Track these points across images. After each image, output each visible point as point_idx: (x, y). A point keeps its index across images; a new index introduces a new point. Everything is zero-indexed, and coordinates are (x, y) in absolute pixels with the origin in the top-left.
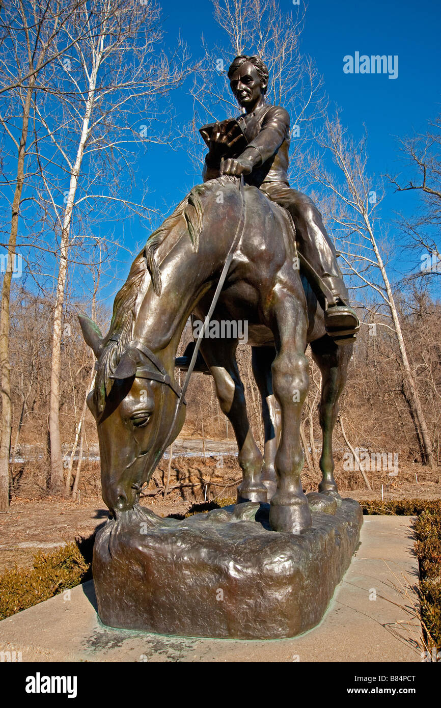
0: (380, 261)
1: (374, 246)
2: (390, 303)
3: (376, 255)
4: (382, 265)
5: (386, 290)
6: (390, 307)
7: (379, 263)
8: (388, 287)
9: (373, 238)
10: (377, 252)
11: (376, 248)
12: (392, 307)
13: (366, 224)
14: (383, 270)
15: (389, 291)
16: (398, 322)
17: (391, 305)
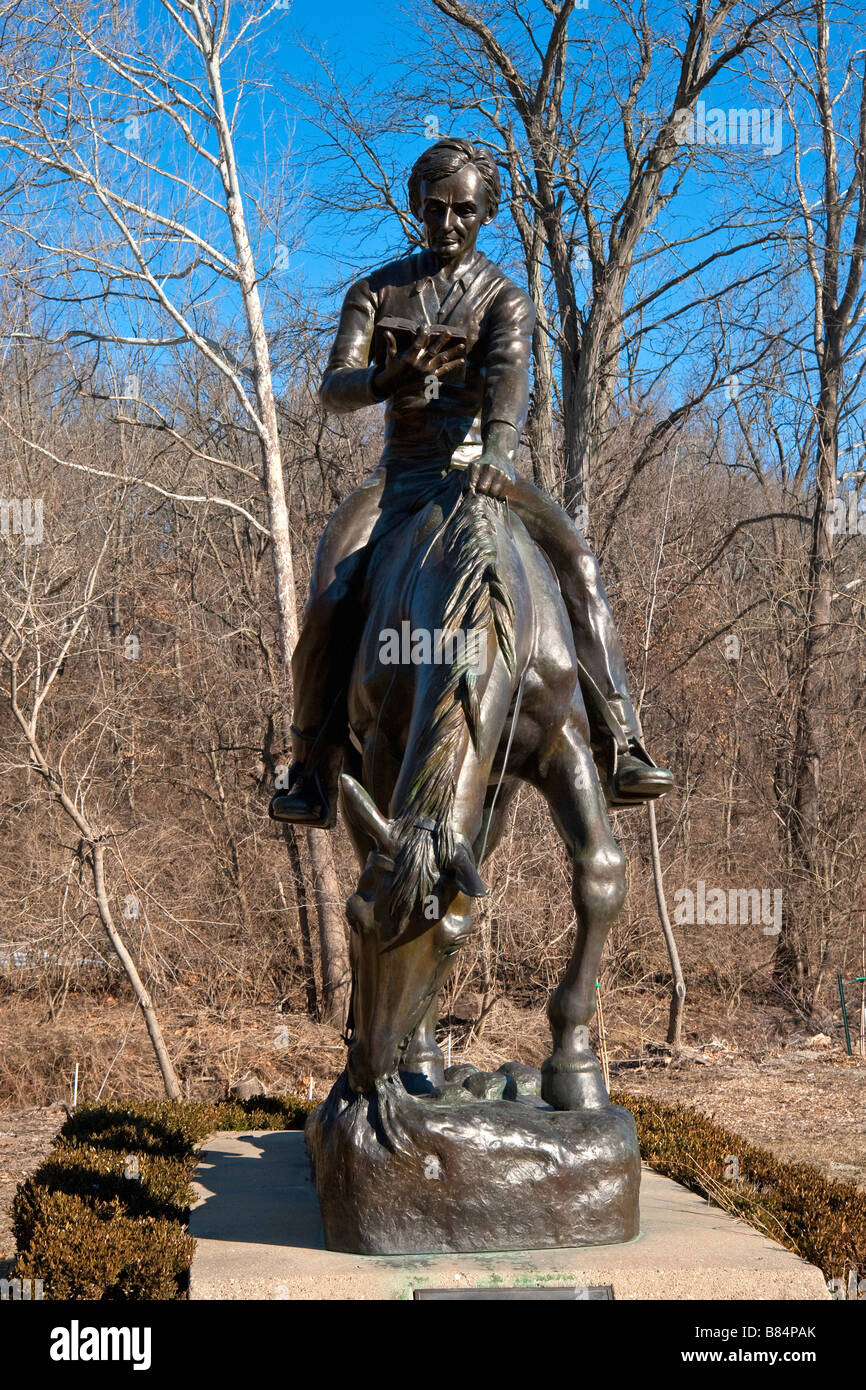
0: (247, 256)
1: (230, 194)
2: (262, 428)
3: (234, 228)
4: (249, 276)
5: (254, 375)
6: (262, 441)
7: (243, 267)
8: (264, 363)
9: (232, 161)
10: (238, 220)
11: (237, 202)
12: (269, 443)
13: (213, 97)
14: (254, 298)
15: (266, 382)
16: (283, 502)
17: (266, 437)
